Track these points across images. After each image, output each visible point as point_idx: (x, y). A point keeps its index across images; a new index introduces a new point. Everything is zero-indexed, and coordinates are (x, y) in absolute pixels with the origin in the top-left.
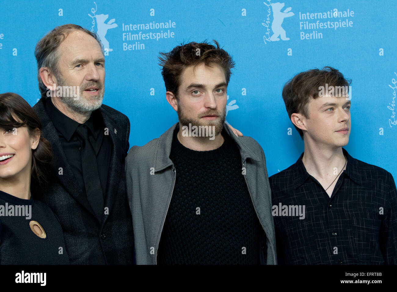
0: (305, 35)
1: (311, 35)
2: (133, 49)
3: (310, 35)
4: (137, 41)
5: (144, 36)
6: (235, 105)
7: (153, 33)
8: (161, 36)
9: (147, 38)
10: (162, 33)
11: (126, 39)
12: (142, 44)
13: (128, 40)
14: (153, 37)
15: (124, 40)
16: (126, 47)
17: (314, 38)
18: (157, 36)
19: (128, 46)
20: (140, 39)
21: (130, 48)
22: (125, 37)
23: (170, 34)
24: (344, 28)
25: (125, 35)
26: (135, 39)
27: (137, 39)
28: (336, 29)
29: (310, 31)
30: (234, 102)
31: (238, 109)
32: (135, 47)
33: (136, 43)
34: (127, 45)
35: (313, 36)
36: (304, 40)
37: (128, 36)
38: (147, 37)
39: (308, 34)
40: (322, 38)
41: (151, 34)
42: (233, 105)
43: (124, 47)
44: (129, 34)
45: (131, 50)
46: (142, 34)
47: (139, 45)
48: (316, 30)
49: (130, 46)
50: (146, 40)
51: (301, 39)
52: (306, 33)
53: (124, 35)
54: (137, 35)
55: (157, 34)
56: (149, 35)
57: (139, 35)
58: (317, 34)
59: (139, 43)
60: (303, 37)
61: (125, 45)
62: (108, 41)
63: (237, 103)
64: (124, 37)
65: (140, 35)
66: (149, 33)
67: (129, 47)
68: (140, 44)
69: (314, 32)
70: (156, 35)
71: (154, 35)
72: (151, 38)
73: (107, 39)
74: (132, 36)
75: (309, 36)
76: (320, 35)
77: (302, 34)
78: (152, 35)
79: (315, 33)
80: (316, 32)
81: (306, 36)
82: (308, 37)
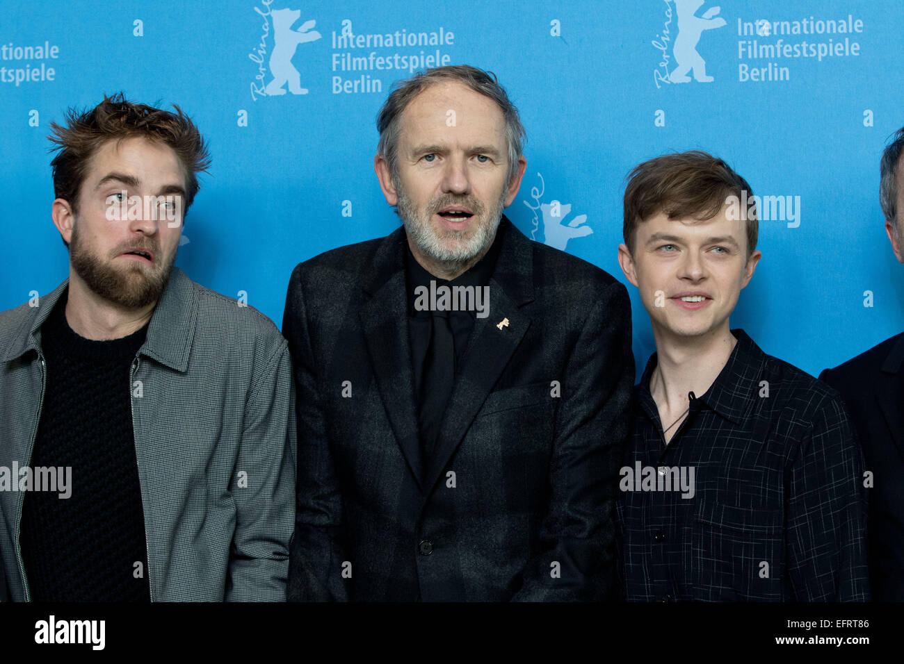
0: (749, 72)
1: (763, 71)
2: (356, 91)
3: (760, 73)
4: (364, 72)
5: (380, 61)
6: (584, 227)
7: (402, 56)
8: (420, 63)
9: (389, 66)
10: (422, 57)
11: (339, 67)
12: (376, 79)
13: (344, 69)
14: (401, 64)
15: (334, 69)
16: (338, 86)
17: (770, 79)
18: (411, 62)
19: (342, 84)
20: (372, 68)
21: (348, 89)
22: (338, 62)
23: (441, 59)
24: (840, 57)
25: (338, 59)
26: (360, 68)
27: (366, 68)
28: (820, 59)
29: (760, 63)
30: (582, 218)
31: (591, 235)
32: (359, 85)
33: (363, 77)
34: (340, 81)
35: (767, 74)
36: (746, 82)
37: (343, 60)
38: (386, 65)
39: (757, 70)
40: (788, 78)
41: (397, 57)
42: (580, 225)
43: (335, 84)
44: (346, 57)
45: (350, 92)
46: (376, 56)
47: (368, 82)
48: (776, 59)
49: (348, 84)
50: (385, 70)
51: (741, 80)
52: (753, 68)
53: (334, 59)
54: (365, 59)
55: (412, 58)
56: (393, 61)
57: (369, 58)
58: (776, 69)
59: (368, 77)
60: (744, 76)
61: (336, 82)
62: (299, 71)
63: (588, 223)
64: (335, 62)
65: (371, 58)
66: (393, 56)
67: (346, 86)
68: (371, 80)
69: (770, 64)
70: (407, 60)
71: (403, 61)
72: (397, 67)
73: (295, 66)
74: (354, 60)
75: (758, 74)
76: (785, 72)
77: (743, 69)
78: (400, 60)
79: (773, 67)
80: (776, 65)
81: (752, 74)
82: (756, 77)
